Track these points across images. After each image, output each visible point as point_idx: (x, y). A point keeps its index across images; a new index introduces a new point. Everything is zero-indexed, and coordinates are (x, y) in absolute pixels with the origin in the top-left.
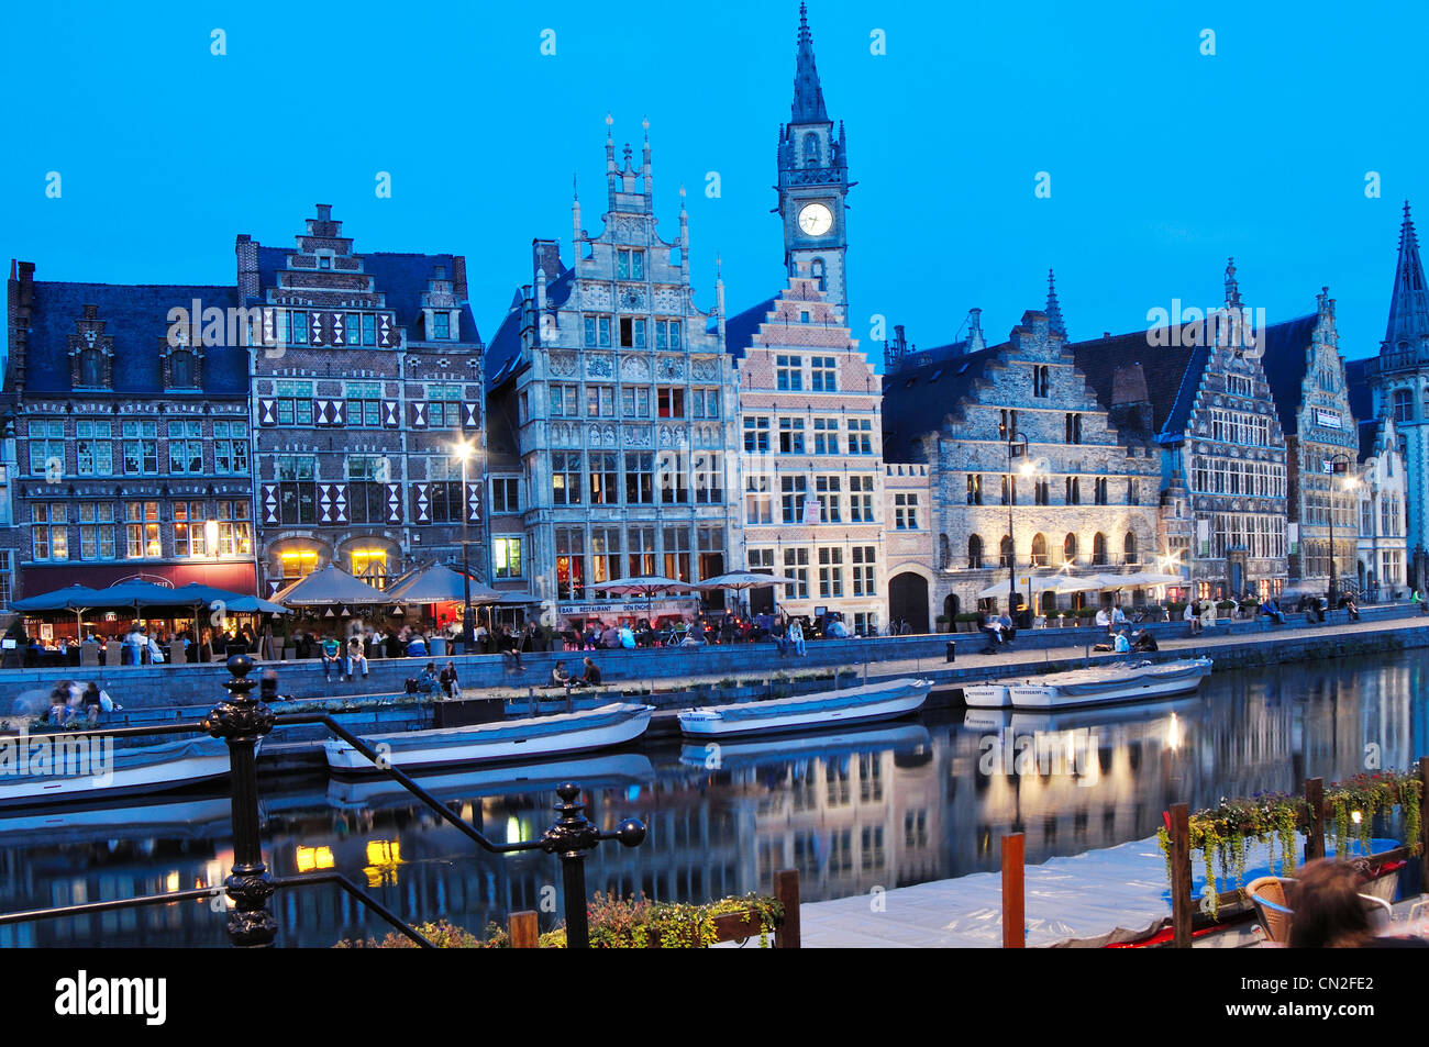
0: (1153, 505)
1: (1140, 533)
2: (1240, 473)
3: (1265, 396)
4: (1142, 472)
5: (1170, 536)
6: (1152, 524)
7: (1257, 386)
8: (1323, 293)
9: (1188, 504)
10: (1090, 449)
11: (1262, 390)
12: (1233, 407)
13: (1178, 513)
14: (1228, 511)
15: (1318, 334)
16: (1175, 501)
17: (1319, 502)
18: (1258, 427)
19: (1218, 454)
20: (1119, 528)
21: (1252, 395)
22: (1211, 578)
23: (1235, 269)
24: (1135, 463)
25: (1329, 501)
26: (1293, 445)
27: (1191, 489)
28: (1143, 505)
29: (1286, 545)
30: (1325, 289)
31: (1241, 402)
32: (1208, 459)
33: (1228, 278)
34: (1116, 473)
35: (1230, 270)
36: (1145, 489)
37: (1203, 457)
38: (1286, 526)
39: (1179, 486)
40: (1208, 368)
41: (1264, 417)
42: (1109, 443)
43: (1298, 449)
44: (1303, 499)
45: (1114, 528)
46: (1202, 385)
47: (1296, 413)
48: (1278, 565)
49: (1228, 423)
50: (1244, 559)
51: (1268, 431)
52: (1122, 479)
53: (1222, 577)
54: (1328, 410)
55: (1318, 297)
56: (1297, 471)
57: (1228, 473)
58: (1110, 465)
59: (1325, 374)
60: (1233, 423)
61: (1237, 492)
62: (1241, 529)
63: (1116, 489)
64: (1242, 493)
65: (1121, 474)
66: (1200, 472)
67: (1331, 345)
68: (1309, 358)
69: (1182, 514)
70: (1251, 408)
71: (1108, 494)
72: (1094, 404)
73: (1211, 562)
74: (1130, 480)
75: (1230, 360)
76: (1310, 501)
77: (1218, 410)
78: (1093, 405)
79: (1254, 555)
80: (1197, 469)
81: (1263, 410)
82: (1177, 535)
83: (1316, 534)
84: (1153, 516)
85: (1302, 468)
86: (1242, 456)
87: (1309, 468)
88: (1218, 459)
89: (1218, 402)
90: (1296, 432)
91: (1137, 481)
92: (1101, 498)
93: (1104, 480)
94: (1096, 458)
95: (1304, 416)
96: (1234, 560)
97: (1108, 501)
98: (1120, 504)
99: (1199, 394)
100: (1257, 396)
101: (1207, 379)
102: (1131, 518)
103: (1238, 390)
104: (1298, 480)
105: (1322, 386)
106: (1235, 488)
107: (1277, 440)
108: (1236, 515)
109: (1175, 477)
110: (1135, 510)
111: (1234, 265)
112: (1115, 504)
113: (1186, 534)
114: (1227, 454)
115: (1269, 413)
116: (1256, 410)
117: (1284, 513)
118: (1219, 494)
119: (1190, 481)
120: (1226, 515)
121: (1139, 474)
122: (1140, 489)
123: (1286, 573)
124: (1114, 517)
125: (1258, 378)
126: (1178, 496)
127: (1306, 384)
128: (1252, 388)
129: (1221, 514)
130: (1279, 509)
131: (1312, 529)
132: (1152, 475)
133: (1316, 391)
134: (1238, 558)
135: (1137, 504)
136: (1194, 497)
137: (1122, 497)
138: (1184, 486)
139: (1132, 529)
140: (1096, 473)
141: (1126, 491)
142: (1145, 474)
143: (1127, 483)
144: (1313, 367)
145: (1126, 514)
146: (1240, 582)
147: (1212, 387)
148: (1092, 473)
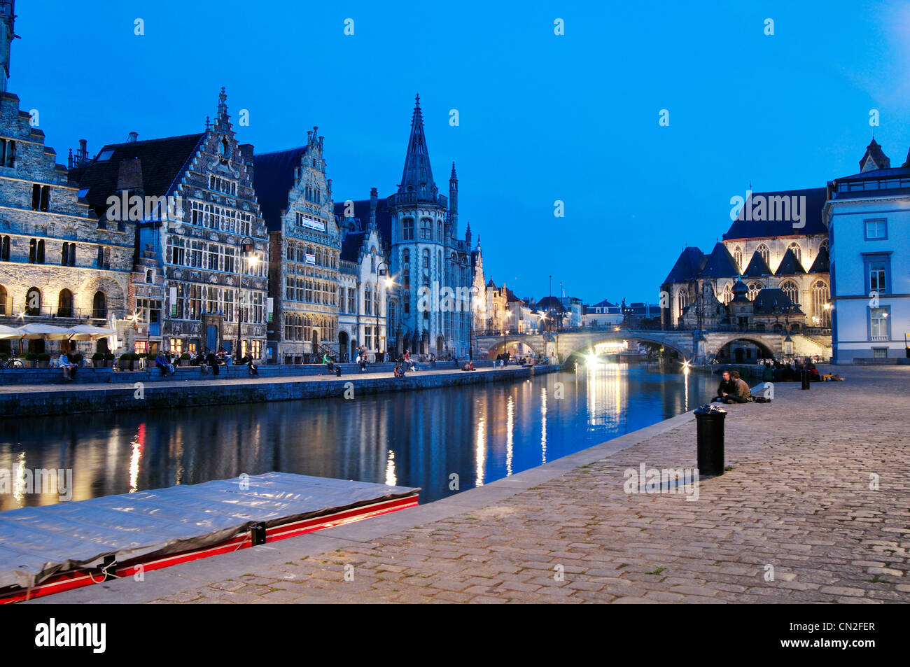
0: (125, 271)
1: (111, 293)
2: (220, 255)
3: (250, 198)
4: (113, 242)
5: (138, 297)
6: (124, 287)
7: (241, 189)
8: (314, 131)
9: (161, 273)
10: (58, 217)
11: (247, 192)
12: (215, 201)
13: (149, 279)
14: (205, 283)
15: (307, 159)
16: (146, 269)
17: (300, 284)
18: (240, 220)
19: (196, 236)
20: (87, 287)
21: (236, 195)
22: (183, 335)
23: (226, 96)
24: (107, 234)
25: (311, 285)
26: (277, 239)
27: (165, 261)
28: (114, 270)
29: (265, 315)
30: (315, 128)
31: (223, 199)
32: (186, 239)
33: (221, 103)
34: (86, 240)
35: (223, 96)
36: (117, 257)
37: (180, 237)
38: (265, 300)
39: (150, 257)
40: (191, 167)
41: (247, 214)
42: (79, 215)
43: (281, 242)
44: (284, 281)
45: (83, 286)
46: (184, 180)
47: (281, 215)
48: (257, 329)
49: (209, 213)
50: (220, 321)
51: (251, 225)
52: (94, 246)
53: (196, 336)
54: (313, 217)
55: (308, 133)
56: (281, 259)
57: (206, 252)
58: (79, 233)
59: (313, 190)
60: (215, 214)
61: (216, 268)
62: (219, 298)
63: (85, 253)
64: (221, 270)
65: (91, 241)
66: (175, 249)
67: (318, 170)
68: (296, 176)
69: (153, 280)
70: (234, 204)
71: (77, 257)
72: (65, 180)
73: (184, 323)
74: (100, 248)
75: (215, 164)
76: (290, 282)
77: (198, 202)
78: (63, 180)
79: (231, 320)
80: (173, 246)
81: (246, 207)
82: (146, 298)
83: (296, 308)
84: (125, 281)
85: (284, 256)
86: (223, 240)
87: (290, 257)
88: (196, 240)
89: (199, 194)
90: (280, 229)
91: (108, 249)
92: (69, 258)
93: (73, 245)
94: (65, 226)
95: (289, 218)
96: (209, 323)
97: (76, 264)
98: (89, 267)
99: (180, 186)
100: (240, 196)
101: (189, 175)
102: (101, 280)
103: (221, 189)
104: (281, 266)
105: (308, 198)
106: (214, 264)
107: (259, 233)
108: (214, 286)
109: (148, 250)
110: (105, 273)
111: (225, 93)
112: (84, 267)
113: (158, 298)
114: (207, 237)
115: (252, 211)
116: (239, 207)
117: (264, 290)
118: (196, 269)
119: (165, 254)
120: (203, 286)
121: (110, 244)
122: (111, 256)
123: (265, 336)
124: (83, 278)
125: (244, 183)
126: (149, 266)
127: (292, 194)
128: (236, 190)
129: (197, 284)
130: (259, 285)
131: (292, 304)
132: (124, 246)
133: (302, 201)
134: (213, 321)
135: (108, 269)
136: (168, 268)
137: (92, 261)
138: (158, 257)
139: (102, 289)
140: (63, 239)
141: (96, 257)
142: (117, 244)
143: (97, 250)
144: (299, 183)
145: (95, 276)
146: (216, 340)
147: (194, 182)
148: (60, 238)
